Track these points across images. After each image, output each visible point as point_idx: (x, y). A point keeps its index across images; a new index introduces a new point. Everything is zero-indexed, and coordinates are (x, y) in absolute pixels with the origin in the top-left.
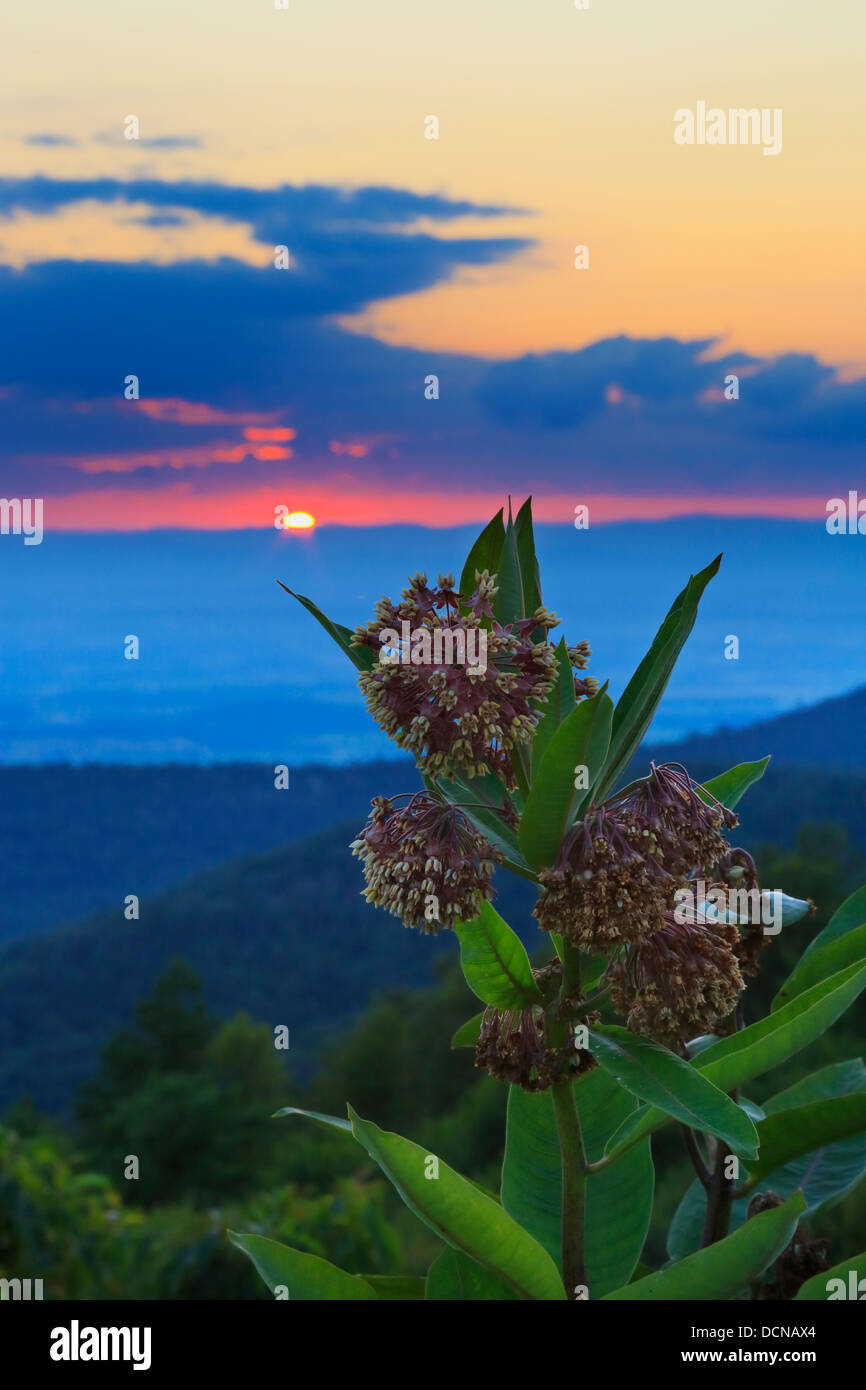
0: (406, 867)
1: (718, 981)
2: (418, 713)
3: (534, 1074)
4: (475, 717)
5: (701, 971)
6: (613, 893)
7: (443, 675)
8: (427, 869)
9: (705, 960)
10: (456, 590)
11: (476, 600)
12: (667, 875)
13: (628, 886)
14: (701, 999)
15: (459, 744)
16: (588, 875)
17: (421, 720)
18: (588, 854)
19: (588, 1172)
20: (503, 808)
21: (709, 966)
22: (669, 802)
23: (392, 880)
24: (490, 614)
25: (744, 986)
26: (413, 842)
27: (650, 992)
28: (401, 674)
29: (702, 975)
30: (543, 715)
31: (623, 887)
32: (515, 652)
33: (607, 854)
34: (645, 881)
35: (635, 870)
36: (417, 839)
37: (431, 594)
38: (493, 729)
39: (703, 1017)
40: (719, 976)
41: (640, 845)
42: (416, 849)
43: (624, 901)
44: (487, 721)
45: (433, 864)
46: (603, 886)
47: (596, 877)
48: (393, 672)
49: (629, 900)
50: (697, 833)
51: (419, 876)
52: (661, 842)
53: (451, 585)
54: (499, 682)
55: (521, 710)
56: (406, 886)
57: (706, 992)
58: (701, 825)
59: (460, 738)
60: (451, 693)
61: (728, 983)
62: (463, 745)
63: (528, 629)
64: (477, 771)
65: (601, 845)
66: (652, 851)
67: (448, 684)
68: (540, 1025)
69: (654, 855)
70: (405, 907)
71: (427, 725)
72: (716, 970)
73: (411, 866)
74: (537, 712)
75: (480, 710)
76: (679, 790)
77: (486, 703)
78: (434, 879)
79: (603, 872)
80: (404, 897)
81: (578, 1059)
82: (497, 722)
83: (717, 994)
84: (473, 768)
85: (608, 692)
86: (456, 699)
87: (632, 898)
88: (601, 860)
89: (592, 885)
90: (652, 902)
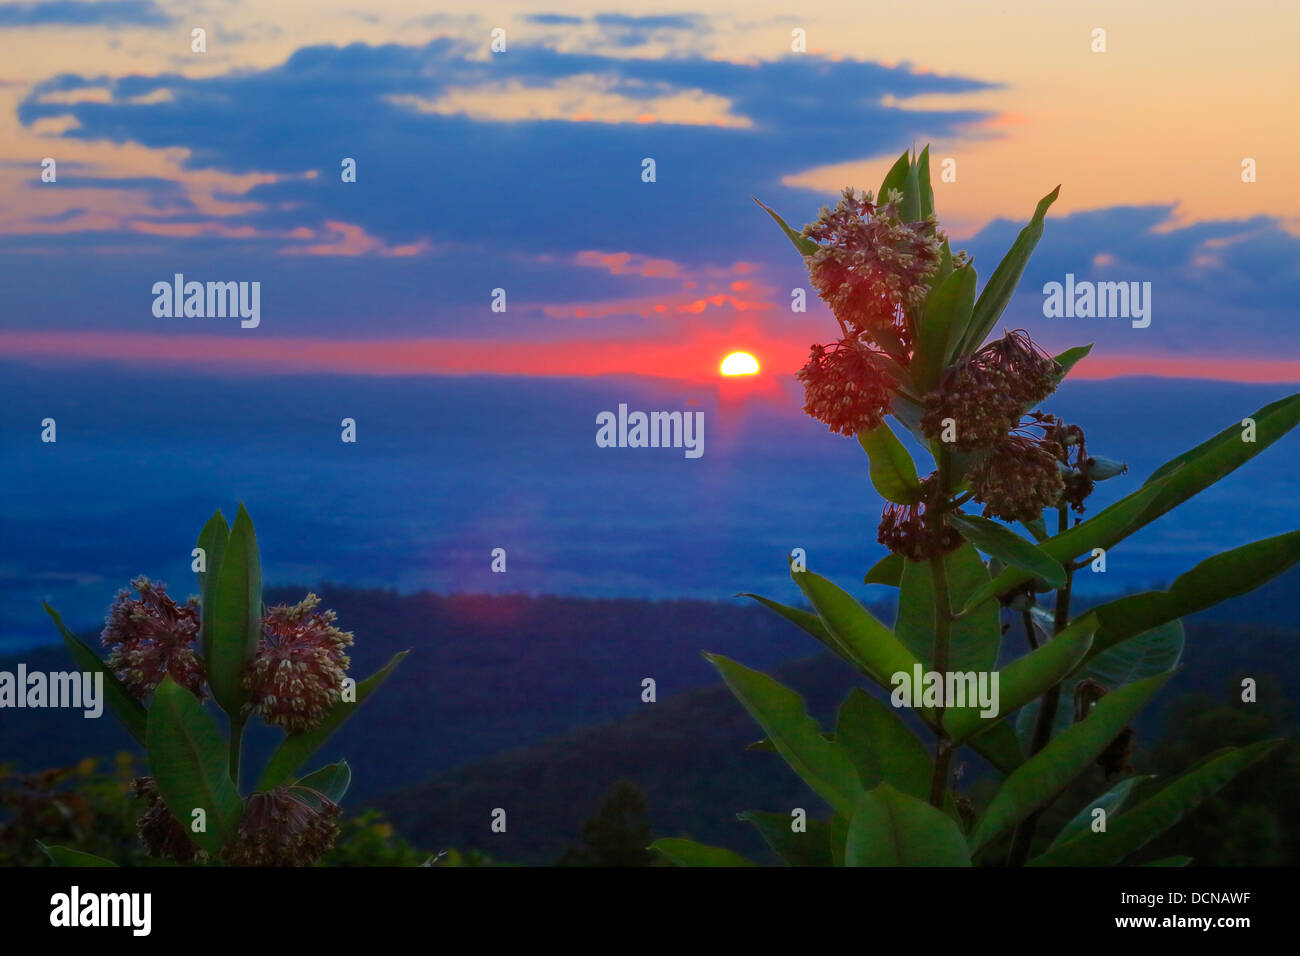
0: (832, 388)
1: (1045, 481)
2: (845, 282)
3: (918, 550)
4: (883, 284)
5: (1034, 473)
6: (973, 408)
7: (863, 254)
8: (847, 389)
9: (1037, 466)
10: (874, 202)
11: (887, 206)
12: (1010, 399)
13: (984, 405)
14: (1033, 491)
15: (872, 303)
16: (957, 396)
17: (846, 285)
18: (958, 382)
19: (953, 619)
20: (901, 356)
21: (1040, 470)
22: (1016, 353)
23: (823, 397)
24: (896, 216)
25: (1064, 486)
26: (838, 372)
27: (998, 485)
28: (834, 254)
29: (1034, 475)
30: (930, 288)
31: (982, 405)
32: (912, 241)
33: (970, 383)
34: (995, 402)
35: (989, 394)
36: (841, 370)
37: (857, 203)
38: (895, 293)
39: (1035, 505)
40: (1047, 477)
41: (994, 379)
42: (840, 377)
43: (980, 415)
44: (891, 288)
45: (851, 386)
46: (966, 404)
47: (962, 398)
48: (828, 252)
49: (984, 415)
50: (1034, 375)
51: (841, 394)
52: (1009, 378)
53: (871, 200)
54: (900, 261)
55: (914, 281)
56: (832, 402)
57: (1038, 487)
58: (1037, 370)
59: (872, 299)
60: (868, 267)
61: (1053, 483)
62: (874, 304)
63: (923, 228)
64: (883, 324)
65: (966, 377)
66: (1002, 385)
67: (866, 262)
68: (922, 517)
69: (1004, 387)
70: (830, 416)
71: (850, 289)
72: (1045, 473)
73: (836, 387)
74: (926, 285)
75: (887, 280)
76: (1023, 347)
77: (891, 275)
78: (851, 396)
79: (967, 395)
80: (831, 408)
81: (949, 540)
82: (899, 289)
83: (1044, 490)
84: (881, 323)
85: (972, 266)
86: (871, 272)
87: (987, 413)
88: (966, 387)
89: (959, 402)
90: (1001, 418)
